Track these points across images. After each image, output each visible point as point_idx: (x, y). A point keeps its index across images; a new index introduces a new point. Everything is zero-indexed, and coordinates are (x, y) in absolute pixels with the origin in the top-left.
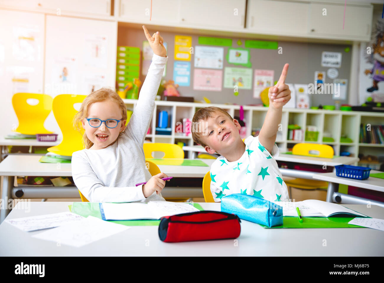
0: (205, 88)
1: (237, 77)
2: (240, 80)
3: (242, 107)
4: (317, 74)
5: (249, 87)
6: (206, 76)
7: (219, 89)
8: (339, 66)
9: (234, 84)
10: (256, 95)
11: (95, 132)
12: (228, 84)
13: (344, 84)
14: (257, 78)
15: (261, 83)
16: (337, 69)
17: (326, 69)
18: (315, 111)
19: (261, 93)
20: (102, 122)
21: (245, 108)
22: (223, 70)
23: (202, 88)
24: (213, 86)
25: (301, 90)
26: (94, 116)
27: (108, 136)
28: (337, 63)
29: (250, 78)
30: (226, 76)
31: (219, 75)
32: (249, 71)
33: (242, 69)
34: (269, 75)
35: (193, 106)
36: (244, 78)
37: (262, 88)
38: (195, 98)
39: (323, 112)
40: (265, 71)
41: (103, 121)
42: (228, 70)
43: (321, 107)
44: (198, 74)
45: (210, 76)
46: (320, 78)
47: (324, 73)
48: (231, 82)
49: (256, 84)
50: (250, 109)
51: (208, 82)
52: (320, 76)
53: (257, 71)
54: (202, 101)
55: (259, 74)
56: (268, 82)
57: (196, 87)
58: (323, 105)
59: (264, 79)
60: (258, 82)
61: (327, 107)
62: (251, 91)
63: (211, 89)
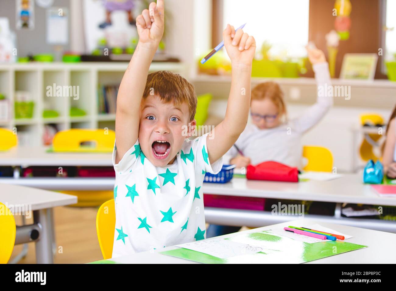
39: (39, 67)
43: (31, 59)
46: (25, 6)
52: (25, 2)
58: (34, 53)
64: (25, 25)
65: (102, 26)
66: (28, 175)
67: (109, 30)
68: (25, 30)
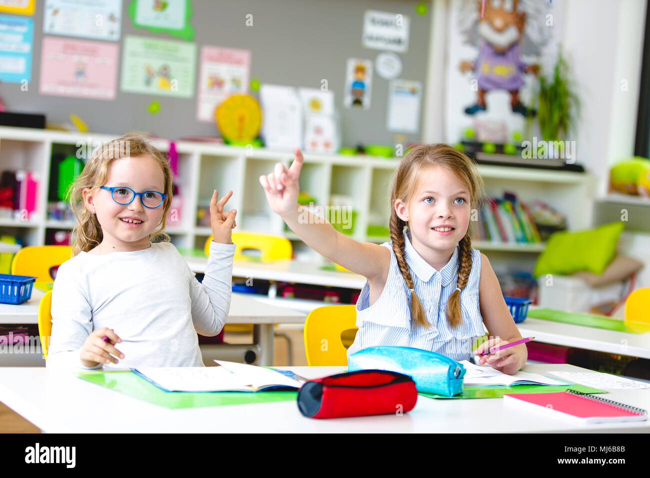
0: (71, 91)
1: (156, 64)
2: (165, 73)
3: (173, 146)
4: (352, 65)
5: (187, 92)
6: (76, 58)
7: (108, 93)
8: (401, 48)
9: (148, 82)
10: (205, 112)
11: (120, 212)
12: (133, 83)
13: (413, 92)
14: (209, 69)
15: (218, 83)
16: (399, 55)
17: (374, 54)
18: (348, 159)
19: (218, 109)
20: (135, 194)
21: (182, 147)
22: (120, 44)
23: (62, 90)
24: (92, 86)
25: (316, 105)
26: (122, 184)
27: (142, 222)
28: (399, 42)
29: (190, 66)
30: (128, 61)
31: (108, 55)
32: (188, 50)
33: (171, 44)
34: (238, 62)
35: (46, 138)
36: (174, 67)
37: (220, 96)
38: (50, 119)
39: (367, 163)
40: (227, 51)
41: (138, 194)
42: (133, 44)
43: (361, 150)
44: (51, 51)
45: (85, 59)
46: (360, 75)
47: (367, 64)
48: (141, 76)
49: (205, 83)
50: (194, 151)
51: (80, 73)
52: (360, 70)
53: (208, 51)
54: (67, 126)
55: (212, 59)
56: (236, 82)
57: (48, 87)
58: (365, 143)
59: (225, 71)
60: (211, 78)
61: (377, 149)
62: (192, 103)
63: (86, 92)
64: (357, 102)
65: (470, 111)
66: (287, 294)
67: (481, 117)
68: (357, 108)
